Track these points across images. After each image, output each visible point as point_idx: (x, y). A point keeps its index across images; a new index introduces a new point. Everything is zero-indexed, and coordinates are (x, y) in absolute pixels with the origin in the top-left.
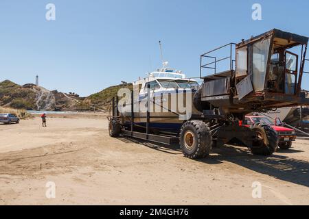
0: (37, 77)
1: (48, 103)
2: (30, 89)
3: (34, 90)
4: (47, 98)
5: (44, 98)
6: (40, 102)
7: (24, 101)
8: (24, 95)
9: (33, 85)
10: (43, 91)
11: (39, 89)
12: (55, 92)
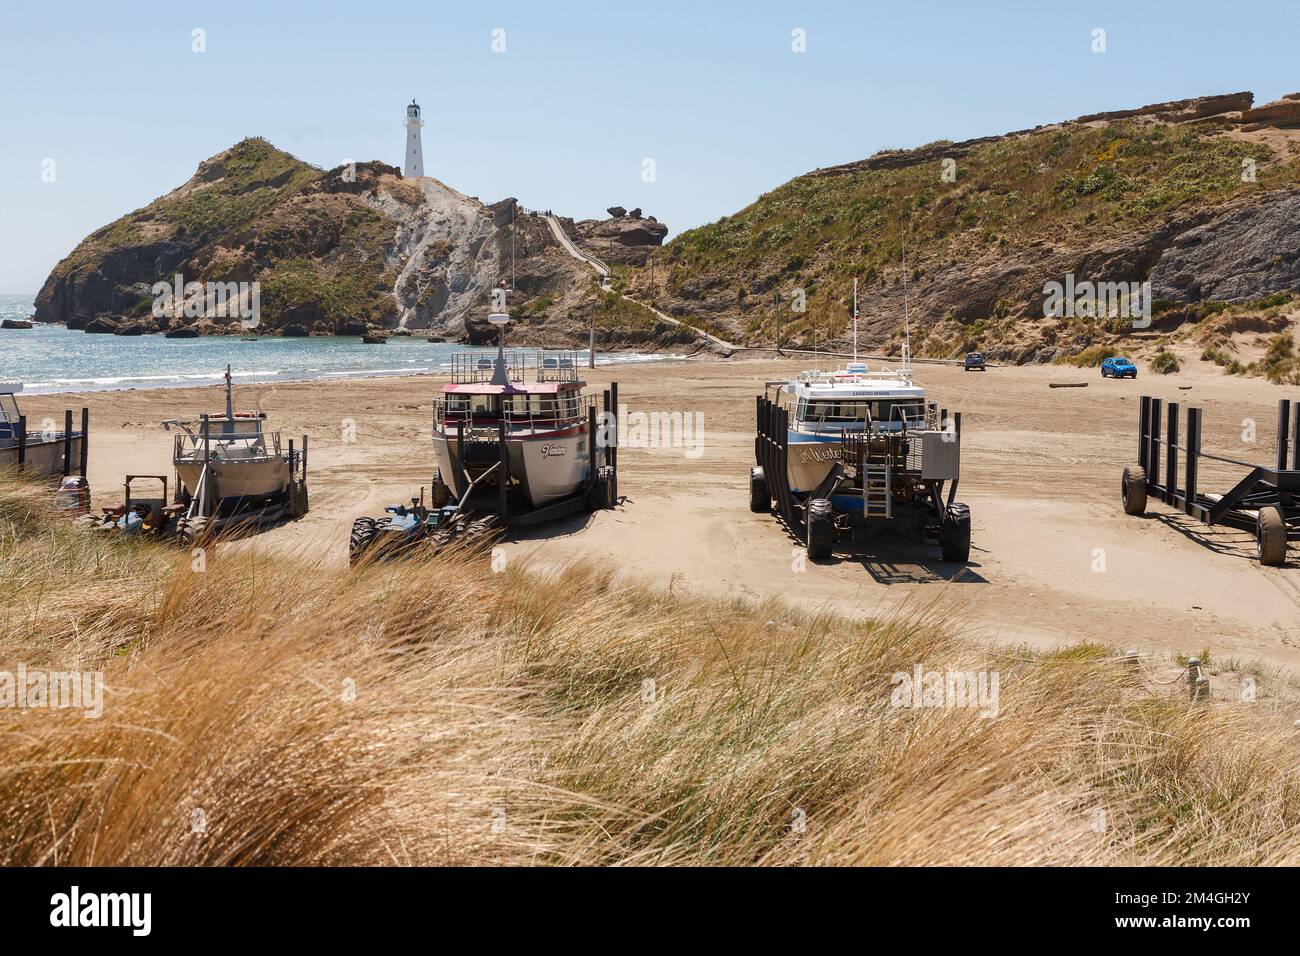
0: (414, 110)
1: (460, 288)
2: (363, 199)
3: (386, 204)
4: (456, 257)
5: (440, 254)
6: (411, 285)
7: (323, 276)
8: (324, 239)
9: (378, 169)
10: (440, 207)
11: (414, 200)
12: (507, 212)
